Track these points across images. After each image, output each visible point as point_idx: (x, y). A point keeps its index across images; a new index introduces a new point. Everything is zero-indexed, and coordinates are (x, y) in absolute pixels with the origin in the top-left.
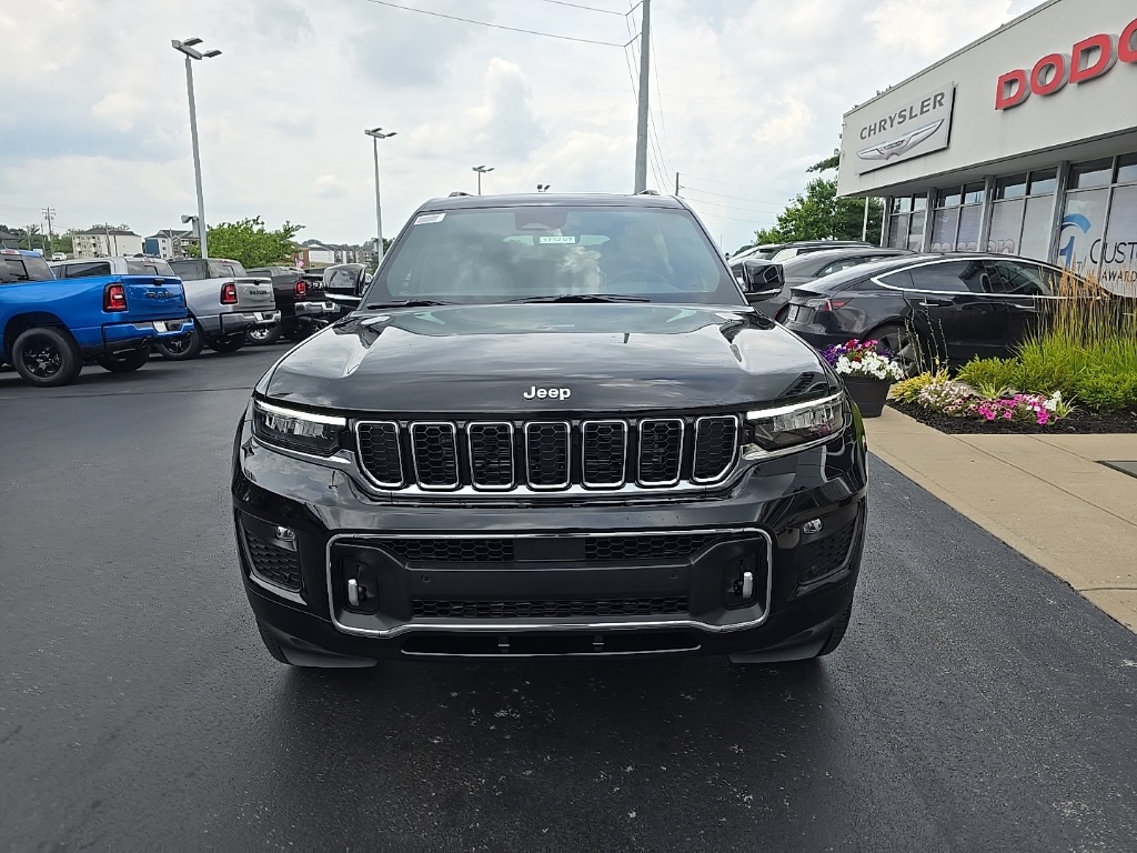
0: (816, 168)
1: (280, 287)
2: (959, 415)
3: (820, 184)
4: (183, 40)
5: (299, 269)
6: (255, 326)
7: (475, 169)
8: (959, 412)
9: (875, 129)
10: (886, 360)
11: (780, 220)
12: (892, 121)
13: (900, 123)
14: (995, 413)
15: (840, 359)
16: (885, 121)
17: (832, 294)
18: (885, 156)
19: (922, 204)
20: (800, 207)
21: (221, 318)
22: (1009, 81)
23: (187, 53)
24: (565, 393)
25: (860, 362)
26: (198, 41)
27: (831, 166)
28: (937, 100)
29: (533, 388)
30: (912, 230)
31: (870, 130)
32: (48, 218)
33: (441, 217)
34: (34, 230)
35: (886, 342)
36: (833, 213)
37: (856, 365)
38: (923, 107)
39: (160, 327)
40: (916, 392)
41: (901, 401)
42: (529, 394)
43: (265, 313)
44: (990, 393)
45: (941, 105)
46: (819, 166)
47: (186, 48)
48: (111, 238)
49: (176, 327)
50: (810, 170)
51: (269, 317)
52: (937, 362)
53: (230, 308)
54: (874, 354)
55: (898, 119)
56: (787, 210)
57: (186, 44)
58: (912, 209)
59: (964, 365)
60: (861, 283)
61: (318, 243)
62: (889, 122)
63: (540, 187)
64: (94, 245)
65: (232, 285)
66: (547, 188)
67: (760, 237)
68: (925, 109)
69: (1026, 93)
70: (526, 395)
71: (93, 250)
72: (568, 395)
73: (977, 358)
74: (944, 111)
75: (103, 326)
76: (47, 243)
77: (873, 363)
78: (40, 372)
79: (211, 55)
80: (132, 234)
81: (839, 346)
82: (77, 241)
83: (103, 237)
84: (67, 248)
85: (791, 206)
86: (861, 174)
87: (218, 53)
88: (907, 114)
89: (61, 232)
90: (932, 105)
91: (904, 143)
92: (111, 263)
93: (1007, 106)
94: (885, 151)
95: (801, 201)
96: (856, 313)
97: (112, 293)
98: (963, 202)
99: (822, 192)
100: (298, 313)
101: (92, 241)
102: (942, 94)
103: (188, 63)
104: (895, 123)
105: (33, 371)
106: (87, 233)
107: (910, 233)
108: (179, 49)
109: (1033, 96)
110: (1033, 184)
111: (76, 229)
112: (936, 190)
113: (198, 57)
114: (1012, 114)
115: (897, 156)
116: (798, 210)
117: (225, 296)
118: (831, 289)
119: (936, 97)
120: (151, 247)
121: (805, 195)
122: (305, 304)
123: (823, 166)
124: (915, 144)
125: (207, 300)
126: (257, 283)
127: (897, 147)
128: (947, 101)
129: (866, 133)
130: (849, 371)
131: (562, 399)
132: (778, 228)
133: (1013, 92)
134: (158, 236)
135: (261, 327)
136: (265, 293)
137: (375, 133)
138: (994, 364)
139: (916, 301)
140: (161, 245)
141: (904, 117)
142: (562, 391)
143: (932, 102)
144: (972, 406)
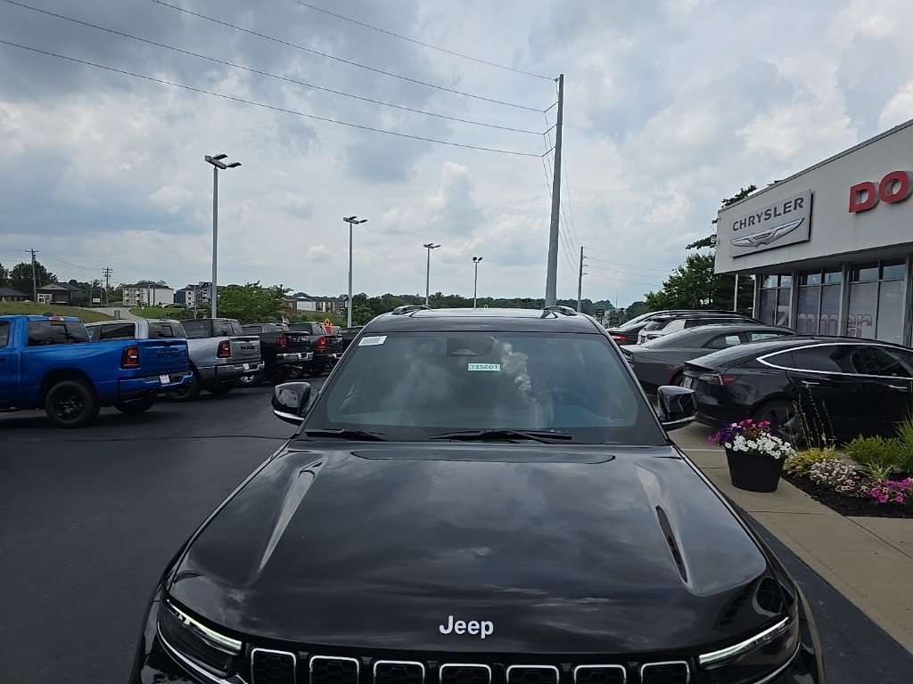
0: (693, 246)
1: (266, 341)
2: (852, 495)
3: (698, 258)
4: (213, 156)
5: (285, 326)
6: (242, 374)
7: (425, 246)
8: (852, 492)
9: (745, 223)
10: (780, 441)
11: (665, 285)
12: (759, 218)
13: (766, 219)
14: (887, 496)
15: (737, 437)
16: (753, 217)
17: (722, 370)
18: (755, 244)
19: (787, 280)
20: (681, 275)
21: (216, 368)
22: (858, 191)
23: (216, 165)
24: (487, 628)
25: (756, 442)
26: (224, 156)
27: (706, 245)
28: (798, 203)
29: (451, 618)
30: (780, 302)
31: (741, 224)
32: (107, 276)
33: (382, 340)
34: (96, 283)
35: (773, 414)
36: (709, 281)
37: (751, 444)
38: (785, 208)
39: (165, 379)
40: (808, 466)
41: (794, 474)
42: (446, 628)
43: (252, 364)
44: (879, 474)
45: (801, 207)
46: (695, 245)
47: (215, 161)
48: (152, 290)
49: (178, 379)
50: (689, 247)
51: (255, 367)
52: (824, 439)
53: (224, 360)
54: (768, 435)
55: (764, 217)
56: (671, 277)
57: (215, 158)
58: (779, 285)
59: (849, 442)
60: (748, 361)
61: (305, 295)
62: (756, 218)
63: (475, 259)
64: (139, 295)
65: (227, 342)
66: (480, 259)
67: (649, 297)
68: (787, 210)
69: (876, 200)
70: (442, 628)
71: (137, 299)
72: (490, 632)
73: (861, 436)
74: (803, 212)
75: (119, 379)
76: (104, 293)
77: (767, 444)
78: (66, 416)
79: (233, 166)
80: (167, 287)
81: (734, 425)
82: (126, 292)
83: (145, 290)
84: (119, 297)
85: (674, 275)
86: (735, 258)
87: (238, 164)
88: (772, 212)
89: (115, 286)
90: (793, 206)
91: (771, 235)
92: (136, 324)
93: (859, 210)
94: (754, 241)
95: (682, 271)
96: (748, 388)
97: (129, 354)
98: (823, 281)
99: (699, 265)
100: (279, 362)
101: (137, 292)
102: (802, 200)
103: (216, 170)
104: (762, 219)
105: (60, 415)
106: (134, 286)
107: (778, 304)
108: (210, 162)
109: (882, 204)
110: (885, 268)
111: (127, 284)
112: (800, 271)
113: (224, 167)
114: (863, 217)
115: (764, 244)
116: (679, 278)
117: (222, 352)
118: (721, 366)
119: (796, 201)
120: (180, 296)
121: (685, 267)
122: (285, 355)
123: (699, 244)
124: (780, 236)
125: (207, 354)
126: (247, 340)
127: (765, 239)
128: (806, 204)
129: (737, 226)
130: (746, 449)
131: (483, 636)
132: (663, 291)
133: (864, 200)
134: (186, 289)
135: (249, 374)
136: (253, 348)
137: (351, 220)
138: (876, 442)
139: (797, 379)
140: (187, 296)
141: (770, 215)
142: (483, 624)
143: (793, 204)
144: (864, 488)
